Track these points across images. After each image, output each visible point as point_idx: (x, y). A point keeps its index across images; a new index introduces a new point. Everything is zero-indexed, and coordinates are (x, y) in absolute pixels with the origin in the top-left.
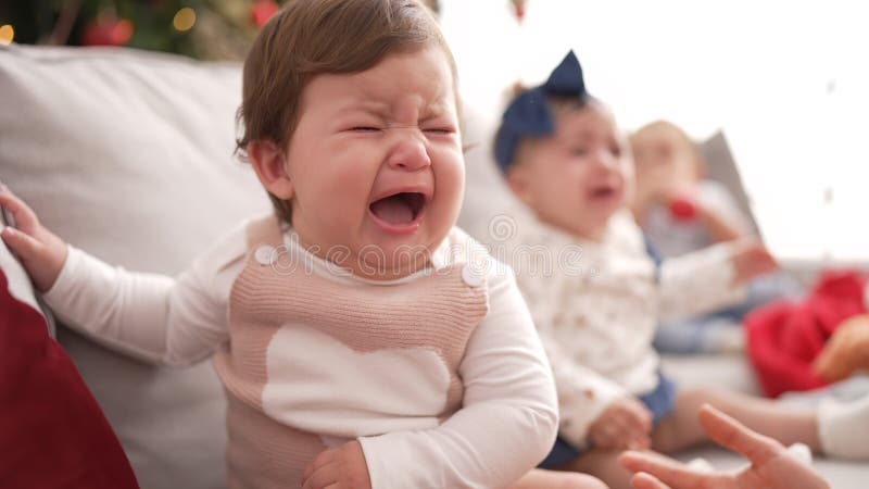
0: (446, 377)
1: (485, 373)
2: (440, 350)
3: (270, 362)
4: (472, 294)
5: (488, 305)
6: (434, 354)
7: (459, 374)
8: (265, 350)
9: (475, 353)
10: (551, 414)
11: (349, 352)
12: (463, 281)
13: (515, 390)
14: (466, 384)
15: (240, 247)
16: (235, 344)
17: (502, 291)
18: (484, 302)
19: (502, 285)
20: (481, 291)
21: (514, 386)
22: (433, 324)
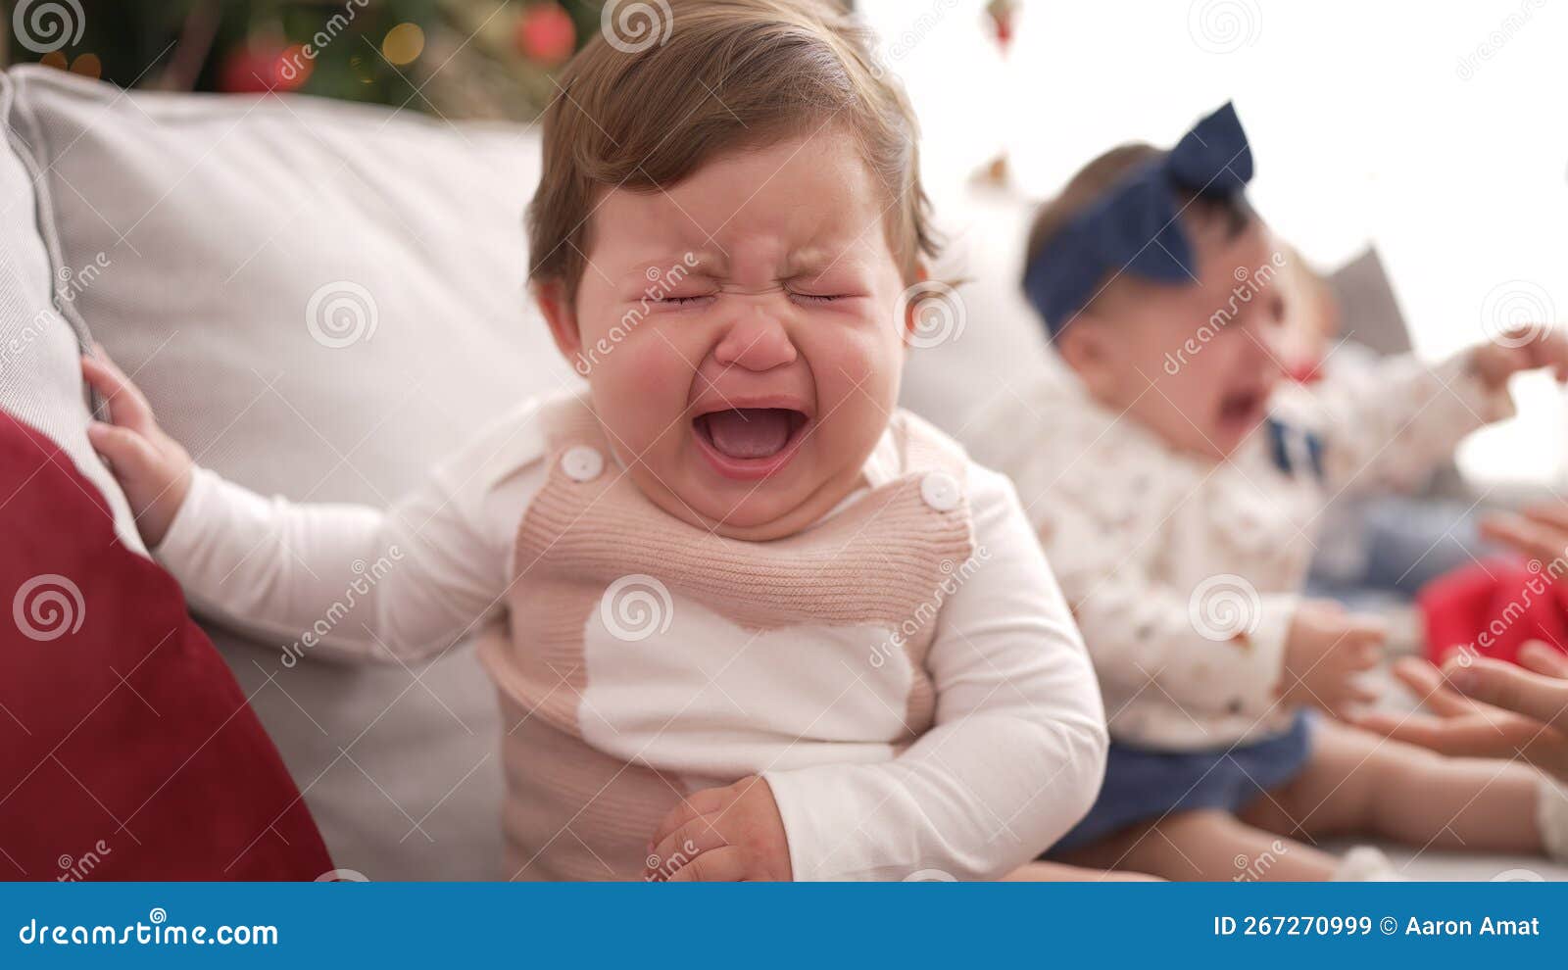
0: (907, 674)
1: (978, 663)
2: (895, 626)
3: (591, 651)
4: (945, 525)
5: (973, 541)
6: (886, 632)
7: (927, 668)
8: (583, 630)
9: (954, 629)
10: (1093, 731)
11: (733, 630)
12: (925, 504)
13: (1035, 692)
14: (943, 685)
15: (531, 446)
16: (520, 620)
17: (998, 519)
18: (966, 538)
19: (995, 510)
20: (960, 518)
21: (1031, 685)
22: (884, 582)
